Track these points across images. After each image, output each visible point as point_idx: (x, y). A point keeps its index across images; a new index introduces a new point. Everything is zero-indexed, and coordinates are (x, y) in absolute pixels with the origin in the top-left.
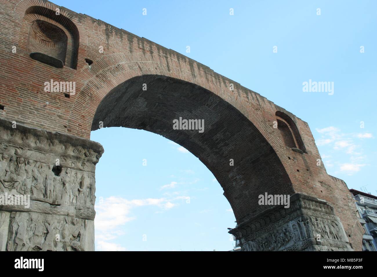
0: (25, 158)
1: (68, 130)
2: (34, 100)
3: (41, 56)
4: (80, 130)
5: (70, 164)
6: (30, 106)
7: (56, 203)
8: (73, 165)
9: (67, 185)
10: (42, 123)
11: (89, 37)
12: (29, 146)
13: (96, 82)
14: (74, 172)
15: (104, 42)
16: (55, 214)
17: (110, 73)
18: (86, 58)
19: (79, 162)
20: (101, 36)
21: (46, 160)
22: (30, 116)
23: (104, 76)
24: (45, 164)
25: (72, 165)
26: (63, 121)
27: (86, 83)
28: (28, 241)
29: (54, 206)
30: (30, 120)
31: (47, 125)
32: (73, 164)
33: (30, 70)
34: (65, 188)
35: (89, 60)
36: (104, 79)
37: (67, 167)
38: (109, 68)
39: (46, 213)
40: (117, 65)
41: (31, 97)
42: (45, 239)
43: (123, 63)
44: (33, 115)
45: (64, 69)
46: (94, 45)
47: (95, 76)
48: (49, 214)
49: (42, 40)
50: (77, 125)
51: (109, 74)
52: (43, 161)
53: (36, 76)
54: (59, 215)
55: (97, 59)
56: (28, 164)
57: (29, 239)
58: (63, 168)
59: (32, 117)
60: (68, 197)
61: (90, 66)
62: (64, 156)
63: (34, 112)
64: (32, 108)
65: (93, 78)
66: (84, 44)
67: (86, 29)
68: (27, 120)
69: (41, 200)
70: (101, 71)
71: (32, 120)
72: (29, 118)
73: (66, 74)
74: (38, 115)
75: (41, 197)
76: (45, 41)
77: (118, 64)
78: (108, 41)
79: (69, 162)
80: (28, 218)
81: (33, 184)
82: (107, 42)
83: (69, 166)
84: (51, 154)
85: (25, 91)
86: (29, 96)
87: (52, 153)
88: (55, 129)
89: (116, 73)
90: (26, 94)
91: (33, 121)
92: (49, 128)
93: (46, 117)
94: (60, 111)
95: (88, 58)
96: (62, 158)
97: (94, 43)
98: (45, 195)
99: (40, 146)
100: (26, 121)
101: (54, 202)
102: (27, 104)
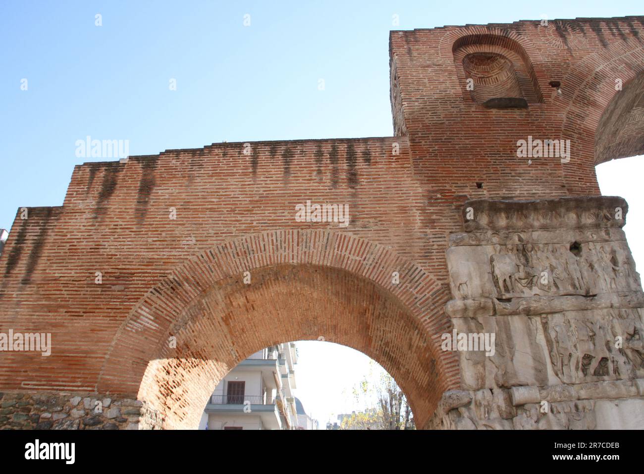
0: (532, 244)
1: (568, 190)
2: (511, 163)
3: (496, 101)
4: (584, 186)
5: (591, 237)
6: (510, 173)
7: (591, 294)
8: (595, 237)
9: (596, 266)
10: (534, 191)
11: (540, 50)
12: (532, 226)
13: (577, 110)
14: (598, 246)
15: (562, 48)
16: (596, 308)
17: (590, 90)
18: (549, 81)
19: (601, 230)
20: (554, 42)
21: (559, 239)
22: (516, 187)
23: (584, 98)
24: (559, 245)
25: (593, 237)
26: (558, 180)
27: (564, 116)
28: (573, 348)
29: (591, 298)
30: (518, 192)
31: (541, 192)
32: (593, 235)
33: (491, 125)
34: (594, 270)
35: (554, 82)
36: (586, 102)
37: (588, 242)
38: (585, 83)
39: (583, 310)
40: (594, 75)
41: (507, 161)
42: (594, 344)
43: (601, 67)
44: (518, 184)
45: (530, 107)
46: (552, 58)
47: (571, 102)
48: (587, 310)
49: (479, 78)
50: (577, 179)
51: (588, 92)
52: (555, 241)
53: (501, 130)
54: (600, 309)
55: (565, 76)
56: (539, 250)
57: (575, 346)
58: (582, 245)
59: (519, 187)
60: (602, 281)
61: (559, 91)
62: (580, 228)
63: (519, 179)
64: (513, 174)
65: (571, 107)
66: (538, 63)
67: (531, 40)
68: (514, 192)
69: (572, 293)
70: (577, 93)
71: (520, 191)
72: (515, 190)
73: (535, 114)
74: (524, 181)
75: (570, 289)
76: (483, 78)
77: (594, 72)
78: (567, 45)
79: (588, 234)
80: (563, 321)
81: (554, 275)
82: (566, 47)
83: (589, 240)
84: (562, 229)
85: (497, 156)
86: (504, 161)
87: (563, 227)
88: (552, 195)
89: (598, 86)
90: (499, 158)
91: (523, 192)
92: (544, 195)
93: (534, 181)
94: (548, 167)
95: (553, 80)
96: (577, 231)
97: (549, 55)
98: (574, 286)
99: (545, 223)
100: (514, 195)
101: (588, 292)
102: (506, 172)
